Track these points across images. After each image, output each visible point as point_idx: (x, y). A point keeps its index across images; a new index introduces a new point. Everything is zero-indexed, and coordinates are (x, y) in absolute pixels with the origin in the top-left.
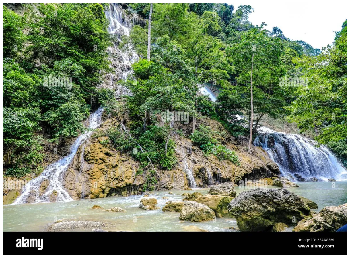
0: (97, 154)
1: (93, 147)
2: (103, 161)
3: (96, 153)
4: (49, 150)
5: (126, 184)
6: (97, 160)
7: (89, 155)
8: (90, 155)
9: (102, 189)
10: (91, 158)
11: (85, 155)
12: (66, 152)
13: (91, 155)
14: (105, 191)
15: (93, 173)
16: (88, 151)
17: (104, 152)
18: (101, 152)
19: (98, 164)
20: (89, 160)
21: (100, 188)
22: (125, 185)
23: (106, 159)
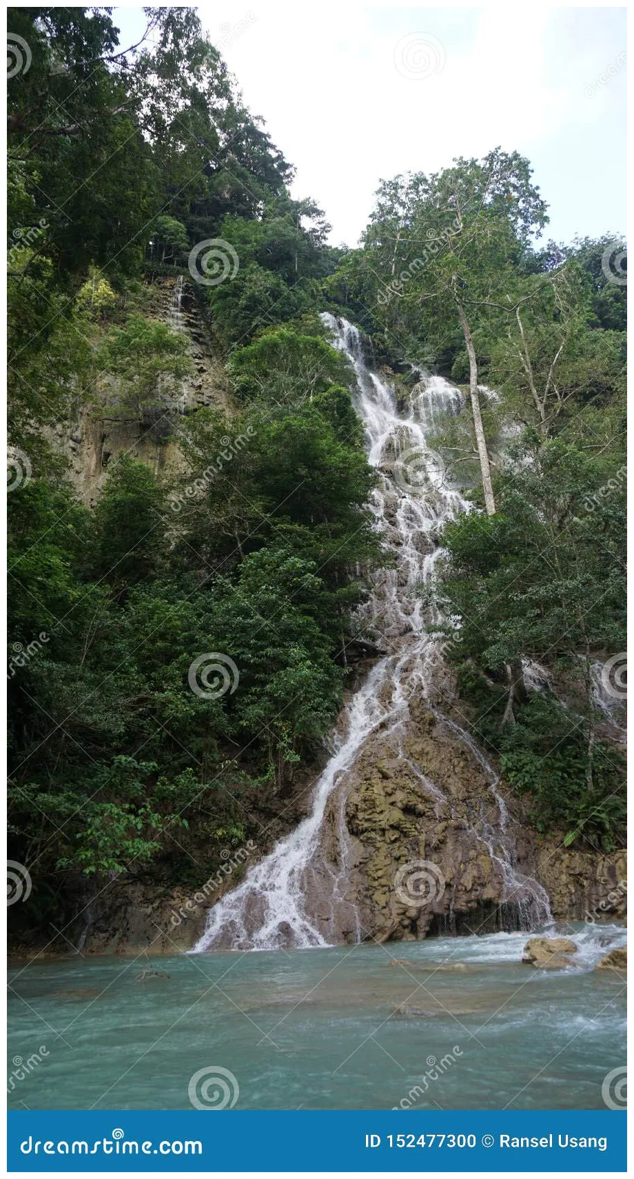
0: (382, 812)
1: (369, 793)
2: (402, 832)
3: (378, 810)
4: (254, 808)
5: (478, 901)
6: (383, 830)
7: (360, 818)
8: (361, 815)
9: (409, 918)
10: (366, 825)
11: (351, 818)
12: (299, 813)
13: (367, 817)
14: (418, 923)
15: (377, 870)
16: (357, 805)
17: (399, 805)
18: (393, 804)
19: (388, 841)
20: (363, 832)
21: (404, 914)
22: (474, 905)
23: (408, 825)
